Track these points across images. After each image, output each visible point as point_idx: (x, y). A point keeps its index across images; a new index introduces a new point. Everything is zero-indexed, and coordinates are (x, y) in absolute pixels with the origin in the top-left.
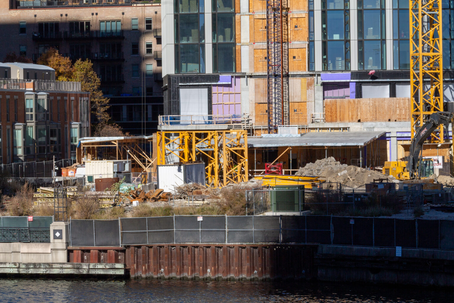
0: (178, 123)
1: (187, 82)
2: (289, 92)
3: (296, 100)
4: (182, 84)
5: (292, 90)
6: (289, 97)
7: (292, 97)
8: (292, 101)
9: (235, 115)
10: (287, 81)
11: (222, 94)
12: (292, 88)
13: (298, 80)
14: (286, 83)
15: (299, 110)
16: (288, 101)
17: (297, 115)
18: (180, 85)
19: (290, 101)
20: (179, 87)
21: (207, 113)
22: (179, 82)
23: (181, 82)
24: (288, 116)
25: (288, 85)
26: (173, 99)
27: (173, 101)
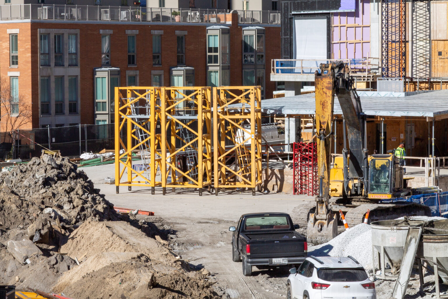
0: (291, 71)
1: (302, 10)
2: (430, 25)
3: (440, 36)
4: (295, 13)
5: (435, 21)
6: (430, 33)
7: (435, 33)
8: (435, 39)
9: (355, 61)
10: (428, 6)
11: (346, 28)
12: (435, 18)
13: (443, 4)
14: (427, 10)
15: (445, 53)
16: (429, 39)
17: (443, 60)
18: (293, 15)
19: (432, 39)
20: (292, 17)
21: (326, 57)
22: (292, 9)
23: (294, 10)
24: (429, 63)
25: (430, 14)
26: (285, 35)
27: (284, 38)
